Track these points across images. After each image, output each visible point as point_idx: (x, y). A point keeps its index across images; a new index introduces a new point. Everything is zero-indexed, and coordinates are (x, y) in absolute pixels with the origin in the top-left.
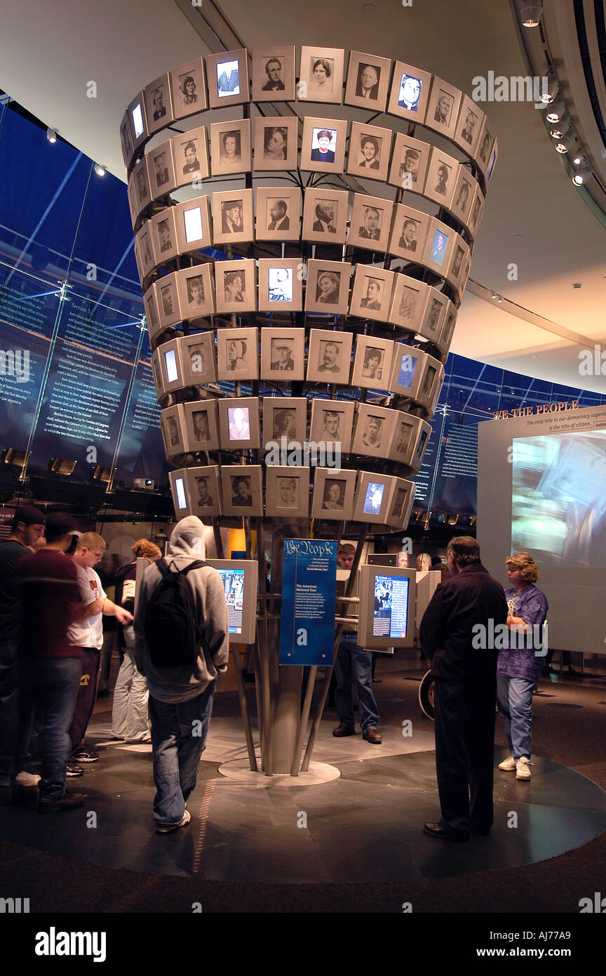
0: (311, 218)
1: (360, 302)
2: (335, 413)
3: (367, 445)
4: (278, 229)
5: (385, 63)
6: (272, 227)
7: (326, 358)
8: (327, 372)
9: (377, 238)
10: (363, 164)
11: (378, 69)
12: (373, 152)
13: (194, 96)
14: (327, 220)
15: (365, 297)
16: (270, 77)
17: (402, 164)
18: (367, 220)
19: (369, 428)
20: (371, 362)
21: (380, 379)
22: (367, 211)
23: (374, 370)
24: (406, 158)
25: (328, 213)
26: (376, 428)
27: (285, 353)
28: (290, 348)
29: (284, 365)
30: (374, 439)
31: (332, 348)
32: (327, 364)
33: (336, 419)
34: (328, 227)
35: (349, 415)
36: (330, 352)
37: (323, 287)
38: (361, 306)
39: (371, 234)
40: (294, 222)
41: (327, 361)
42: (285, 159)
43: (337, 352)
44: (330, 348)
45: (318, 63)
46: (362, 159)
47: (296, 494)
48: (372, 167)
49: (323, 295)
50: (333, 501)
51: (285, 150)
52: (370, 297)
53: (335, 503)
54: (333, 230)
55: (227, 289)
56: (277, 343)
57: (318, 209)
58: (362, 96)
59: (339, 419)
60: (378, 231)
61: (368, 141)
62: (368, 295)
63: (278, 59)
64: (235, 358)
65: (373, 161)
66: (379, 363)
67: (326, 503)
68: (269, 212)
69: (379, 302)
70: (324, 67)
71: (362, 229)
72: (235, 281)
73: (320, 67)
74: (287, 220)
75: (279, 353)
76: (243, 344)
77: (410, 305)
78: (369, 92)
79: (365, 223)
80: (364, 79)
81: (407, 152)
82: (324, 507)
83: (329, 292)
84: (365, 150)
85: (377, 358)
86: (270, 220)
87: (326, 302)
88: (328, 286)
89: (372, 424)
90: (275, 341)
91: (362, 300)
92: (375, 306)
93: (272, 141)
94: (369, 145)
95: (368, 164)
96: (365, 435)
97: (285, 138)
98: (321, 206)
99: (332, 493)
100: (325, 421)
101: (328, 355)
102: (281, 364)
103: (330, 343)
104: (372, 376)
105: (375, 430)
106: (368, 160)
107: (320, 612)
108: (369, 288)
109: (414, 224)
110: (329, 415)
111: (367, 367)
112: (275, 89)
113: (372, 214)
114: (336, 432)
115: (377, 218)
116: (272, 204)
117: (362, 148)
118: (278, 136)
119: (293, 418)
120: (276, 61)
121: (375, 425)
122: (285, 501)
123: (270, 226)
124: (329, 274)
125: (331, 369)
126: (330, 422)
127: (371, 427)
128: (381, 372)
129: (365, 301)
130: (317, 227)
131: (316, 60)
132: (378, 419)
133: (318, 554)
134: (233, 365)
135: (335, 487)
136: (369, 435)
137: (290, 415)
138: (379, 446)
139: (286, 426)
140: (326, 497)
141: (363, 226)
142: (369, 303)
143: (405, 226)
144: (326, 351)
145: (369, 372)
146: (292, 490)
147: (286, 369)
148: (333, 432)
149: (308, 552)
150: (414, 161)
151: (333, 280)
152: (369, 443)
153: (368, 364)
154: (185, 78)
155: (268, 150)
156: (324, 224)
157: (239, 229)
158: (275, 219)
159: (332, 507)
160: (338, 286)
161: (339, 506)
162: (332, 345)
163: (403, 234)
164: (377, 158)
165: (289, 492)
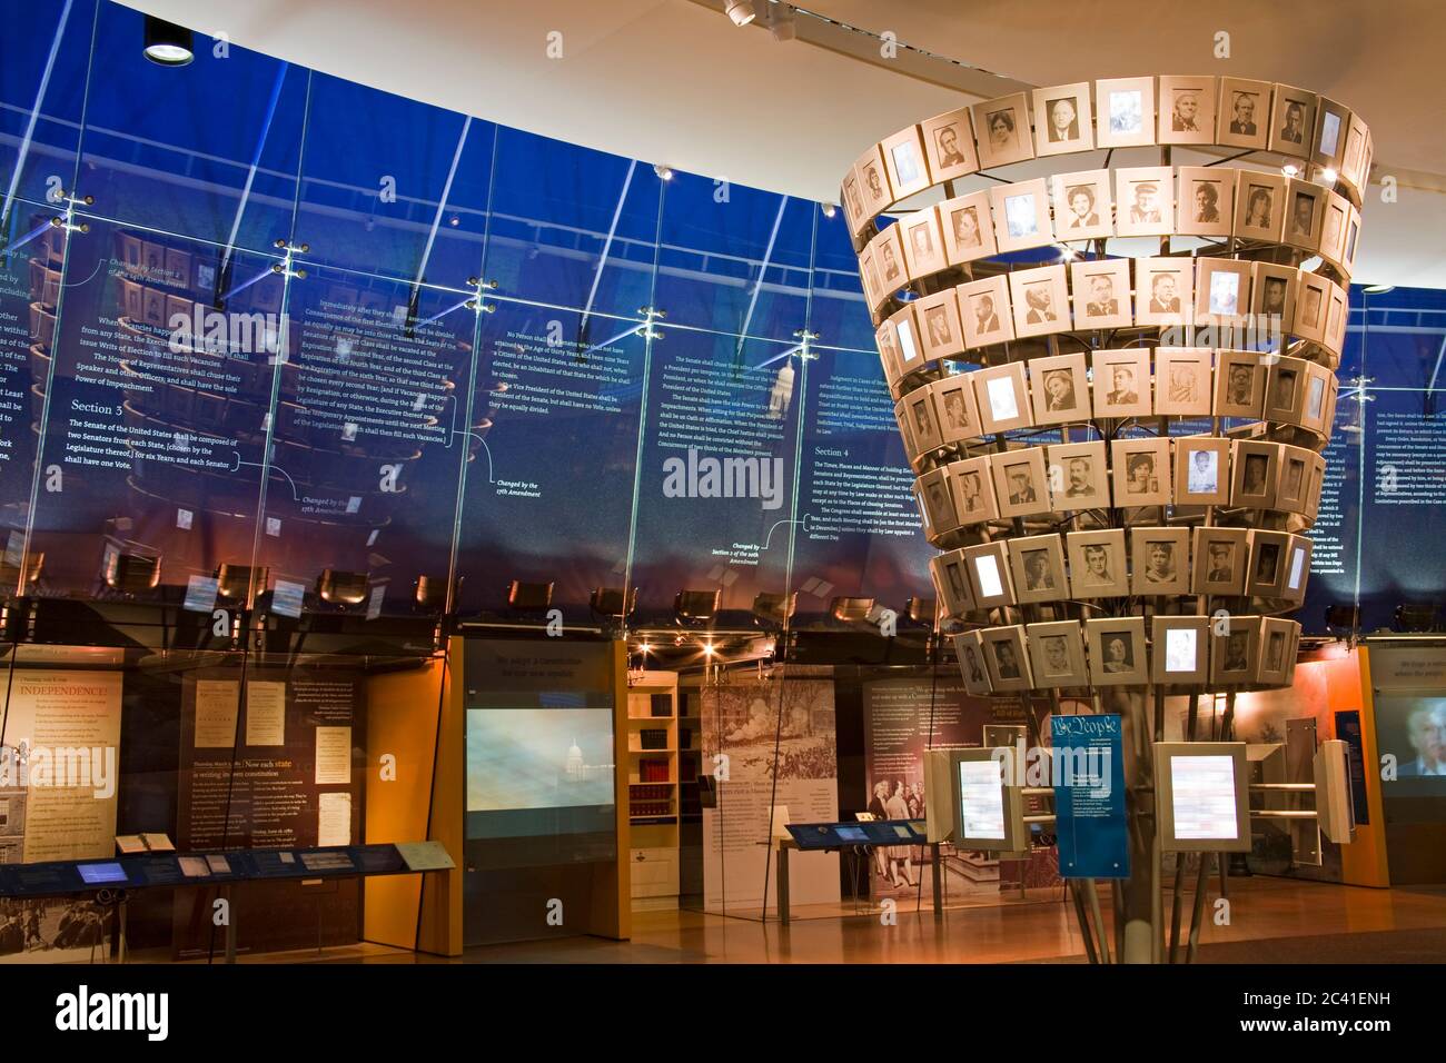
0: (1022, 309)
1: (1106, 399)
2: (1098, 547)
3: (1154, 581)
4: (988, 331)
5: (1080, 90)
6: (980, 330)
7: (1073, 479)
8: (1079, 497)
9: (1114, 311)
10: (1076, 224)
11: (1072, 100)
12: (1087, 205)
13: (879, 189)
14: (1043, 306)
15: (1112, 390)
16: (946, 151)
17: (1134, 207)
18: (1095, 292)
19: (1154, 559)
20: (1138, 472)
21: (1156, 491)
22: (1093, 281)
23: (1146, 481)
24: (1137, 196)
25: (1042, 298)
26: (1164, 557)
27: (1022, 481)
28: (1028, 475)
29: (1025, 497)
30: (1164, 571)
31: (1079, 465)
32: (1076, 486)
33: (1101, 554)
34: (1046, 314)
35: (1120, 547)
36: (1078, 470)
37: (1053, 392)
38: (1109, 403)
39: (1105, 309)
40: (1005, 320)
41: (1076, 483)
42: (980, 244)
43: (1087, 468)
44: (1077, 466)
45: (996, 118)
46: (1073, 217)
47: (1067, 657)
48: (1088, 224)
49: (1055, 400)
50: (1118, 661)
51: (977, 232)
52: (1119, 389)
53: (1120, 664)
54: (1052, 317)
55: (949, 414)
56: (1012, 471)
57: (1029, 296)
58: (1059, 140)
59: (1105, 554)
60: (1114, 303)
61: (1077, 193)
62: (1116, 387)
63: (951, 127)
64: (970, 496)
65: (1089, 215)
66: (1151, 471)
67: (1109, 664)
68: (974, 312)
69: (1135, 391)
70: (1004, 121)
71: (1090, 306)
72: (955, 402)
73: (1000, 122)
74: (996, 317)
75: (1015, 483)
76: (977, 478)
77: (1188, 383)
78: (1066, 133)
79: (1095, 298)
80: (1056, 119)
81: (1137, 189)
82: (1106, 670)
83: (1062, 396)
84: (1075, 206)
85: (1146, 465)
86: (977, 323)
87: (1061, 408)
88: (1058, 388)
89: (1155, 553)
90: (1010, 469)
91: (1109, 395)
92: (1130, 399)
93: (962, 226)
94: (1080, 198)
95: (1083, 222)
96: (1148, 569)
97: (975, 219)
98: (1032, 291)
99: (1115, 651)
100: (1087, 559)
101: (1076, 474)
102: (1020, 496)
103: (1076, 459)
104: (1145, 490)
105: (1163, 560)
106: (1082, 217)
107: (1108, 809)
108: (1115, 377)
109: (1170, 276)
110: (1090, 551)
111: (1134, 479)
112: (954, 163)
113: (1101, 282)
114: (1105, 571)
115: (1110, 286)
116: (976, 301)
117: (1071, 204)
118: (967, 218)
119: (1047, 561)
120: (950, 130)
121: (1160, 553)
122: (1055, 667)
123: (978, 329)
124: (1058, 373)
125: (1082, 492)
126: (1094, 559)
127: (1156, 556)
128: (1156, 482)
129: (1113, 397)
130: (1033, 318)
131: (992, 116)
132: (1166, 546)
133: (1096, 732)
134: (971, 506)
135: (1117, 642)
136: (1155, 568)
137: (1042, 558)
138: (1174, 580)
139: (1040, 573)
140: (1107, 657)
141: (1091, 301)
142: (1119, 397)
143: (1155, 282)
144: (1072, 471)
145: (1137, 485)
146: (1061, 652)
147: (1027, 501)
148: (1100, 571)
149: (1083, 731)
150: (1151, 195)
151: (1064, 380)
152: (1157, 578)
153: (1134, 476)
154: (868, 170)
155: (960, 239)
156: (1041, 313)
157: (947, 339)
158: (982, 319)
159: (1118, 668)
160: (1072, 385)
161: (1128, 667)
162: (1077, 461)
163: (1154, 295)
164: (1093, 210)
165: (1058, 655)
